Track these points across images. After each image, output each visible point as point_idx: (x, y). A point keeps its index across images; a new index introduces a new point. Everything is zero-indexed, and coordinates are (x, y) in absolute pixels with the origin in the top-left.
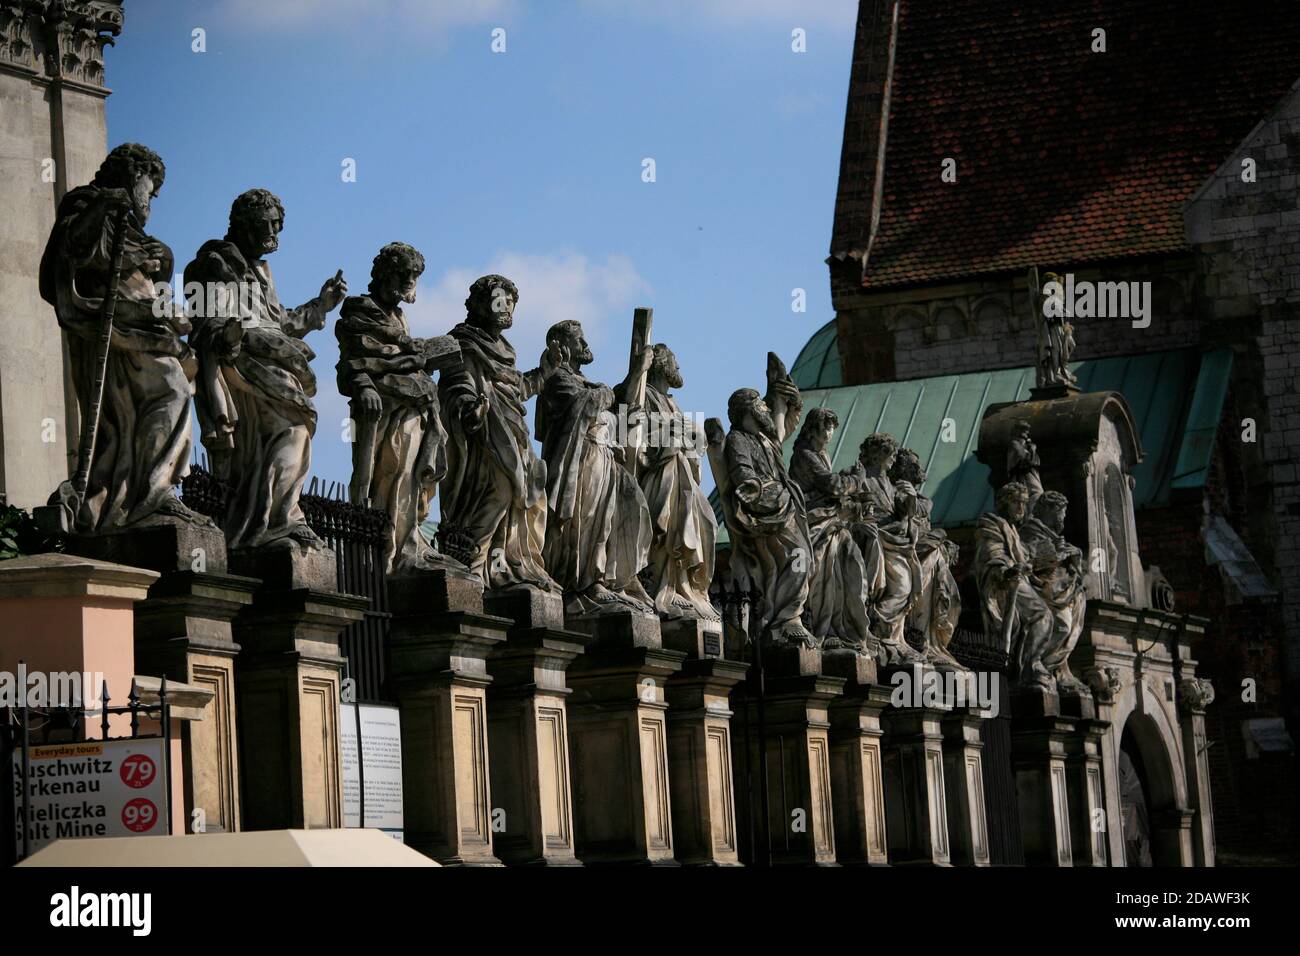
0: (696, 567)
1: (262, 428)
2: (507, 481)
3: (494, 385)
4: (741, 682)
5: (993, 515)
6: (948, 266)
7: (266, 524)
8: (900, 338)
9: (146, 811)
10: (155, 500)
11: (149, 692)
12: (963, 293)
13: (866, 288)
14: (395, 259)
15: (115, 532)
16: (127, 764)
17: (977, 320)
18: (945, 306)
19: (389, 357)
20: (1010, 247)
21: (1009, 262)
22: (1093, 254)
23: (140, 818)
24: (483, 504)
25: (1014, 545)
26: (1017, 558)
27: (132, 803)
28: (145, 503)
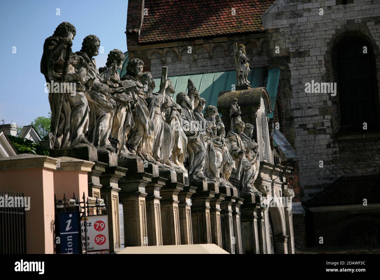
0: (180, 155)
1: (96, 113)
2: (143, 128)
3: (138, 96)
4: (194, 194)
5: (233, 132)
6: (171, 35)
7: (99, 145)
8: (153, 62)
9: (102, 238)
10: (79, 139)
11: (92, 201)
12: (177, 45)
13: (140, 43)
14: (116, 55)
15: (67, 149)
16: (96, 224)
17: (181, 55)
18: (170, 50)
19: (116, 88)
20: (194, 28)
21: (194, 34)
22: (225, 32)
23: (100, 241)
24: (134, 136)
25: (240, 143)
26: (241, 148)
27: (98, 236)
28: (76, 140)
